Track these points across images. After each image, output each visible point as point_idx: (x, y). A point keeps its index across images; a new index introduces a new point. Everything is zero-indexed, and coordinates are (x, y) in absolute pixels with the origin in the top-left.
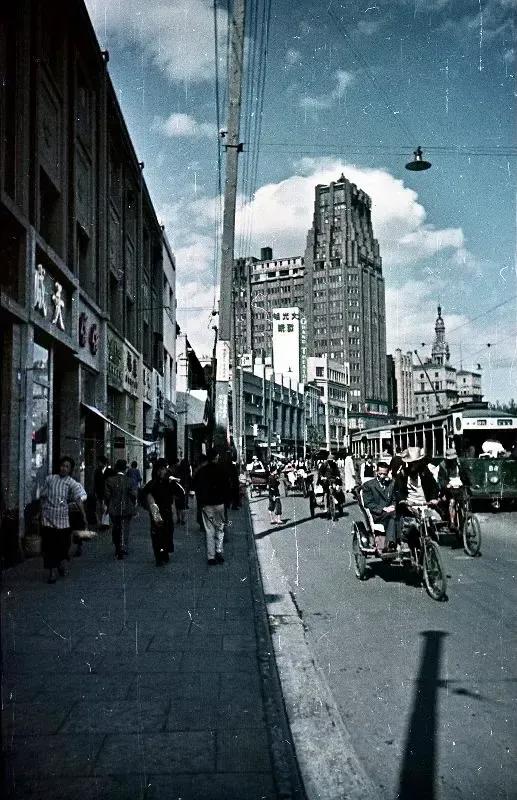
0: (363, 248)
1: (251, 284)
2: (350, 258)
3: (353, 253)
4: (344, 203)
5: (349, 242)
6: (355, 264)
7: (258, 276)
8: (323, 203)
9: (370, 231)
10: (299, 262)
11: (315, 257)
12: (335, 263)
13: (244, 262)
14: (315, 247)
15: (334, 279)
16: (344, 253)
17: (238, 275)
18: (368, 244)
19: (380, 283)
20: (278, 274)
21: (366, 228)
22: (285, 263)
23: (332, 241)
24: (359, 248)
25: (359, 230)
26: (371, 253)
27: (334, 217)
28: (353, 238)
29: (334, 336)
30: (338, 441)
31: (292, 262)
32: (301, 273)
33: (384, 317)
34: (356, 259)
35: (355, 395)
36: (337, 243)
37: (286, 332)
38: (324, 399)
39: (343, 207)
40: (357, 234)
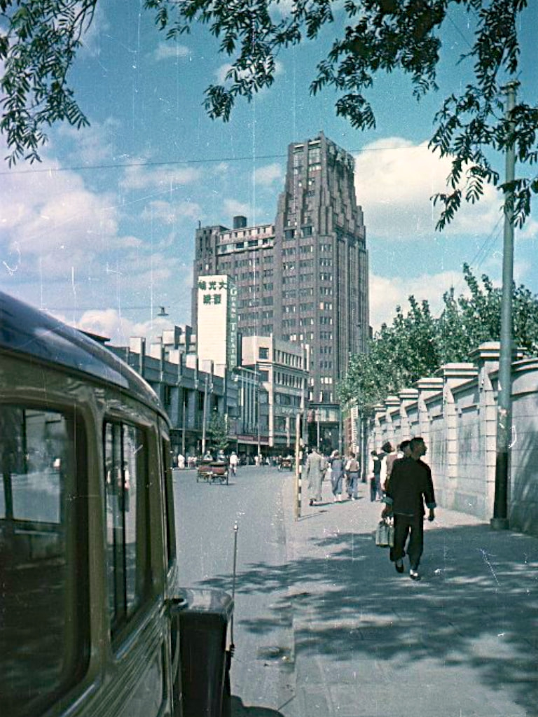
0: (341, 216)
1: (218, 256)
2: (323, 226)
3: (327, 220)
4: (319, 164)
5: (323, 208)
6: (330, 233)
7: (224, 248)
8: (296, 164)
9: (352, 197)
10: (269, 230)
11: (285, 225)
12: (306, 230)
13: (211, 232)
14: (286, 214)
15: (306, 249)
16: (316, 220)
17: (204, 247)
18: (349, 211)
19: (362, 255)
20: (246, 244)
21: (346, 194)
22: (254, 233)
23: (305, 207)
24: (335, 214)
25: (336, 194)
26: (352, 222)
27: (308, 179)
28: (328, 202)
29: (304, 315)
30: (288, 435)
31: (262, 230)
32: (271, 243)
33: (367, 294)
34: (330, 227)
35: (327, 382)
36: (309, 209)
37: (213, 304)
38: (268, 386)
39: (318, 168)
40: (332, 199)
